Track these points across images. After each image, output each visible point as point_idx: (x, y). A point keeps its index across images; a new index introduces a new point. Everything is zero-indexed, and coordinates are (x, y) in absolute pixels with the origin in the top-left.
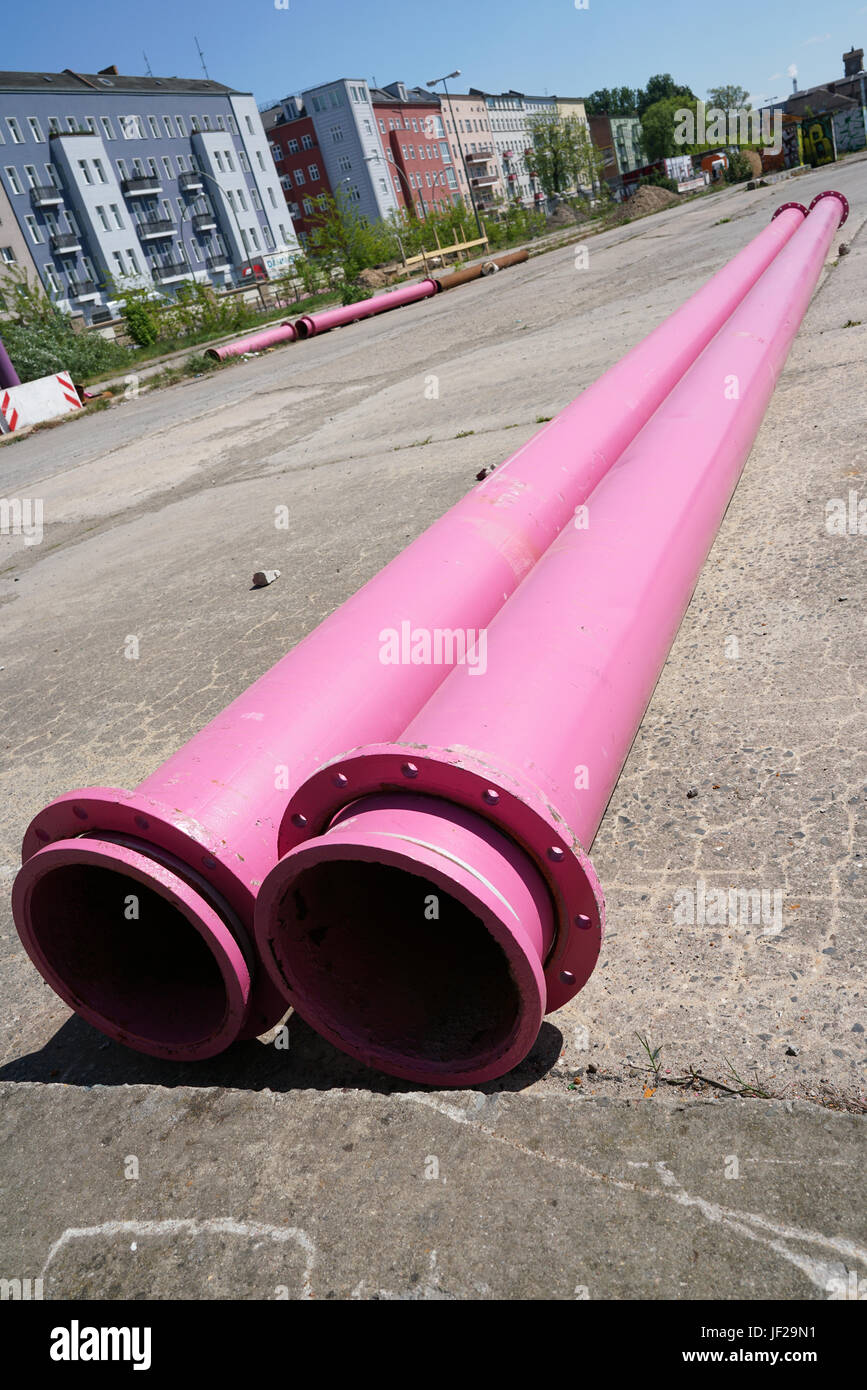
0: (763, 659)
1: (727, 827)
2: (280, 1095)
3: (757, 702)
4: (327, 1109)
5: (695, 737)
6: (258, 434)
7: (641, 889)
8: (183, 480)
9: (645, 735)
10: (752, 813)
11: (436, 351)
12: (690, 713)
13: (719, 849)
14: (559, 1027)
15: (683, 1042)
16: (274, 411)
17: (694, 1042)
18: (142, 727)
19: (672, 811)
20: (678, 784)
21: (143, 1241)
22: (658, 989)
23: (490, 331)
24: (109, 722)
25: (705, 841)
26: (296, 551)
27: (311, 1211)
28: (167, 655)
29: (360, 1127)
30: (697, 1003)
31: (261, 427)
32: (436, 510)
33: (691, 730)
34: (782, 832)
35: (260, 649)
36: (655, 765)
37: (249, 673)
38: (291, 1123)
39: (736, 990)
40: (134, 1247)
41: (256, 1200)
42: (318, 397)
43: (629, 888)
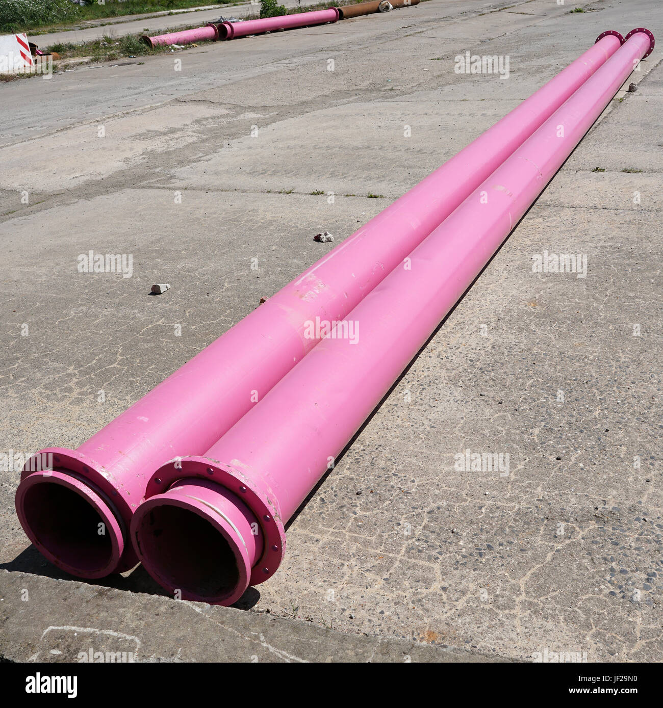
0: (426, 422)
1: (368, 513)
2: (134, 594)
3: (411, 448)
4: (151, 601)
5: (374, 462)
6: (172, 143)
7: (317, 536)
8: (111, 173)
9: (349, 454)
10: (382, 509)
11: (320, 93)
12: (377, 447)
13: (360, 524)
14: (260, 592)
15: (310, 606)
16: (188, 122)
17: (315, 607)
18: (71, 384)
19: (346, 500)
20: (355, 486)
21: (79, 633)
22: (308, 583)
23: (364, 85)
24: (50, 376)
25: (355, 519)
26: (183, 269)
27: (140, 632)
28: (90, 334)
29: (163, 609)
30: (322, 591)
31: (176, 136)
32: (282, 260)
33: (373, 457)
34: (392, 521)
35: (149, 345)
36: (347, 473)
37: (141, 361)
38: (137, 604)
39: (340, 589)
40: (76, 634)
41: (121, 626)
42: (222, 116)
43: (312, 535)
